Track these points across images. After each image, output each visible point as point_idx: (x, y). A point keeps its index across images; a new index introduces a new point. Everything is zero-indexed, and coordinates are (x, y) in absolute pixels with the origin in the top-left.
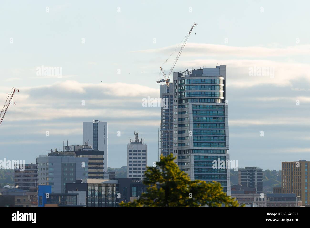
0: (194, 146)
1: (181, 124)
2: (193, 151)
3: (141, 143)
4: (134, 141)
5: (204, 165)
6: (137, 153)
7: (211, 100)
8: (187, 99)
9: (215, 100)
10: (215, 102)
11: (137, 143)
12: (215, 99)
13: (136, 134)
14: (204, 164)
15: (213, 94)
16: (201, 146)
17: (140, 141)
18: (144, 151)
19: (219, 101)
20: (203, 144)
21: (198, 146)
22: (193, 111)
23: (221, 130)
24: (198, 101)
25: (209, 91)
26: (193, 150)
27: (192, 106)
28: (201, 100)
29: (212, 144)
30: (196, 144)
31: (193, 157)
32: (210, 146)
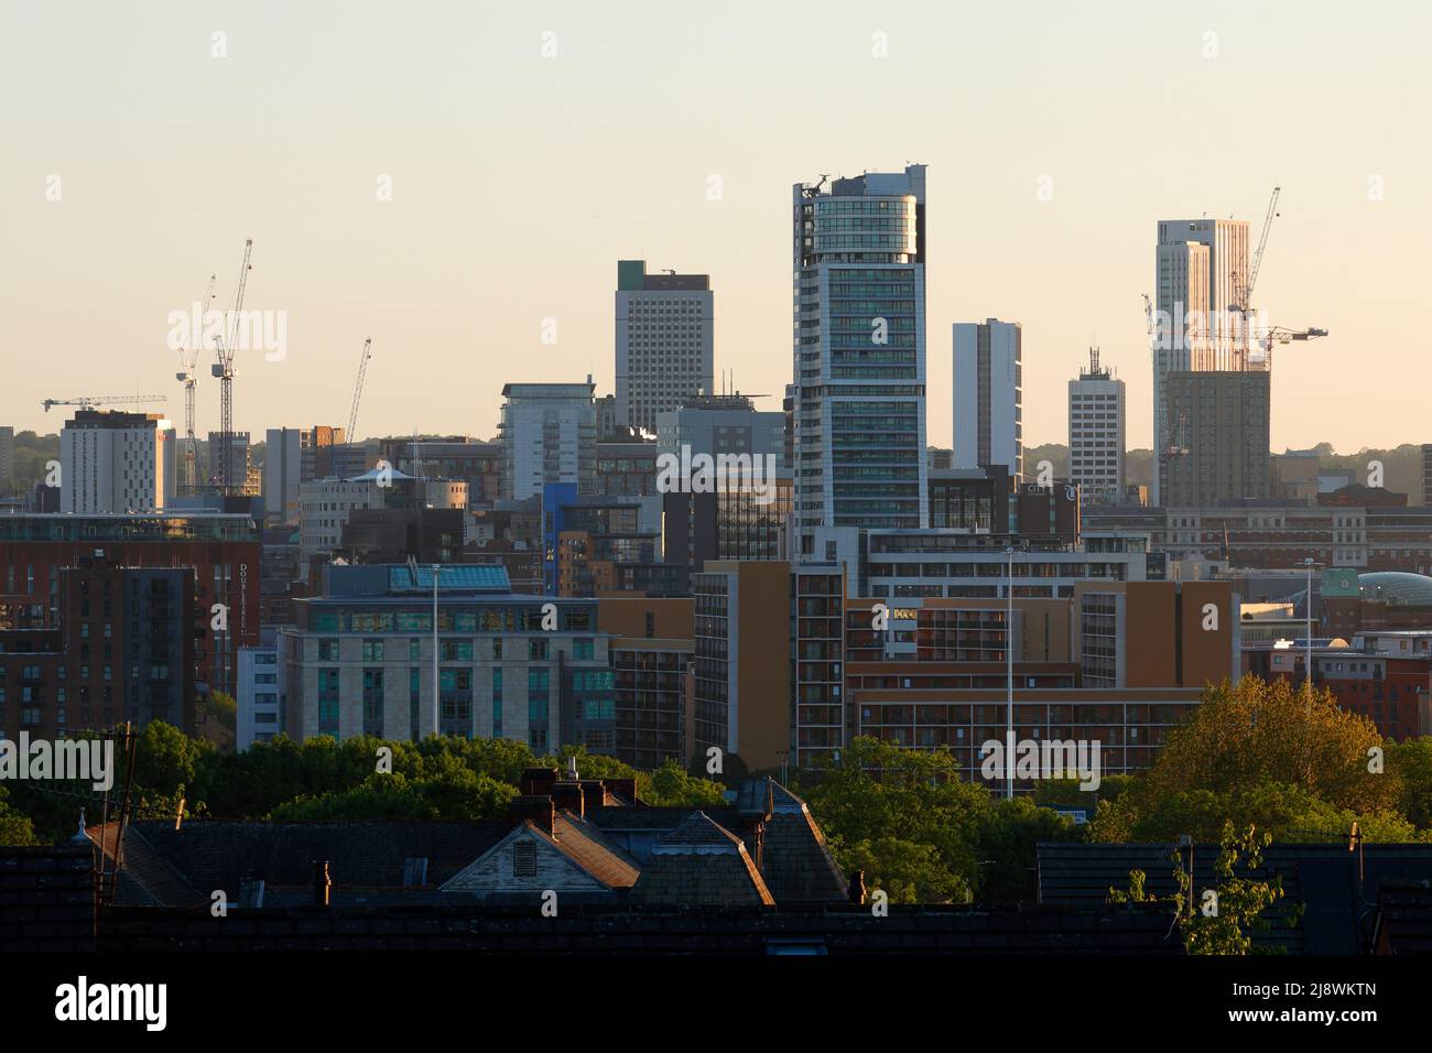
0: (833, 376)
1: (807, 319)
2: (832, 390)
3: (1106, 377)
4: (1088, 372)
5: (860, 426)
6: (1094, 402)
7: (881, 256)
8: (821, 255)
9: (891, 257)
10: (890, 261)
11: (1096, 376)
12: (890, 254)
13: (1095, 354)
14: (859, 422)
15: (884, 240)
16: (852, 376)
17: (1103, 372)
18: (1113, 398)
19: (904, 259)
20: (857, 372)
21: (843, 376)
22: (831, 285)
23: (906, 335)
24: (846, 260)
25: (873, 233)
26: (829, 386)
27: (827, 272)
28: (852, 257)
29: (880, 372)
30: (839, 372)
31: (830, 405)
32: (876, 377)
